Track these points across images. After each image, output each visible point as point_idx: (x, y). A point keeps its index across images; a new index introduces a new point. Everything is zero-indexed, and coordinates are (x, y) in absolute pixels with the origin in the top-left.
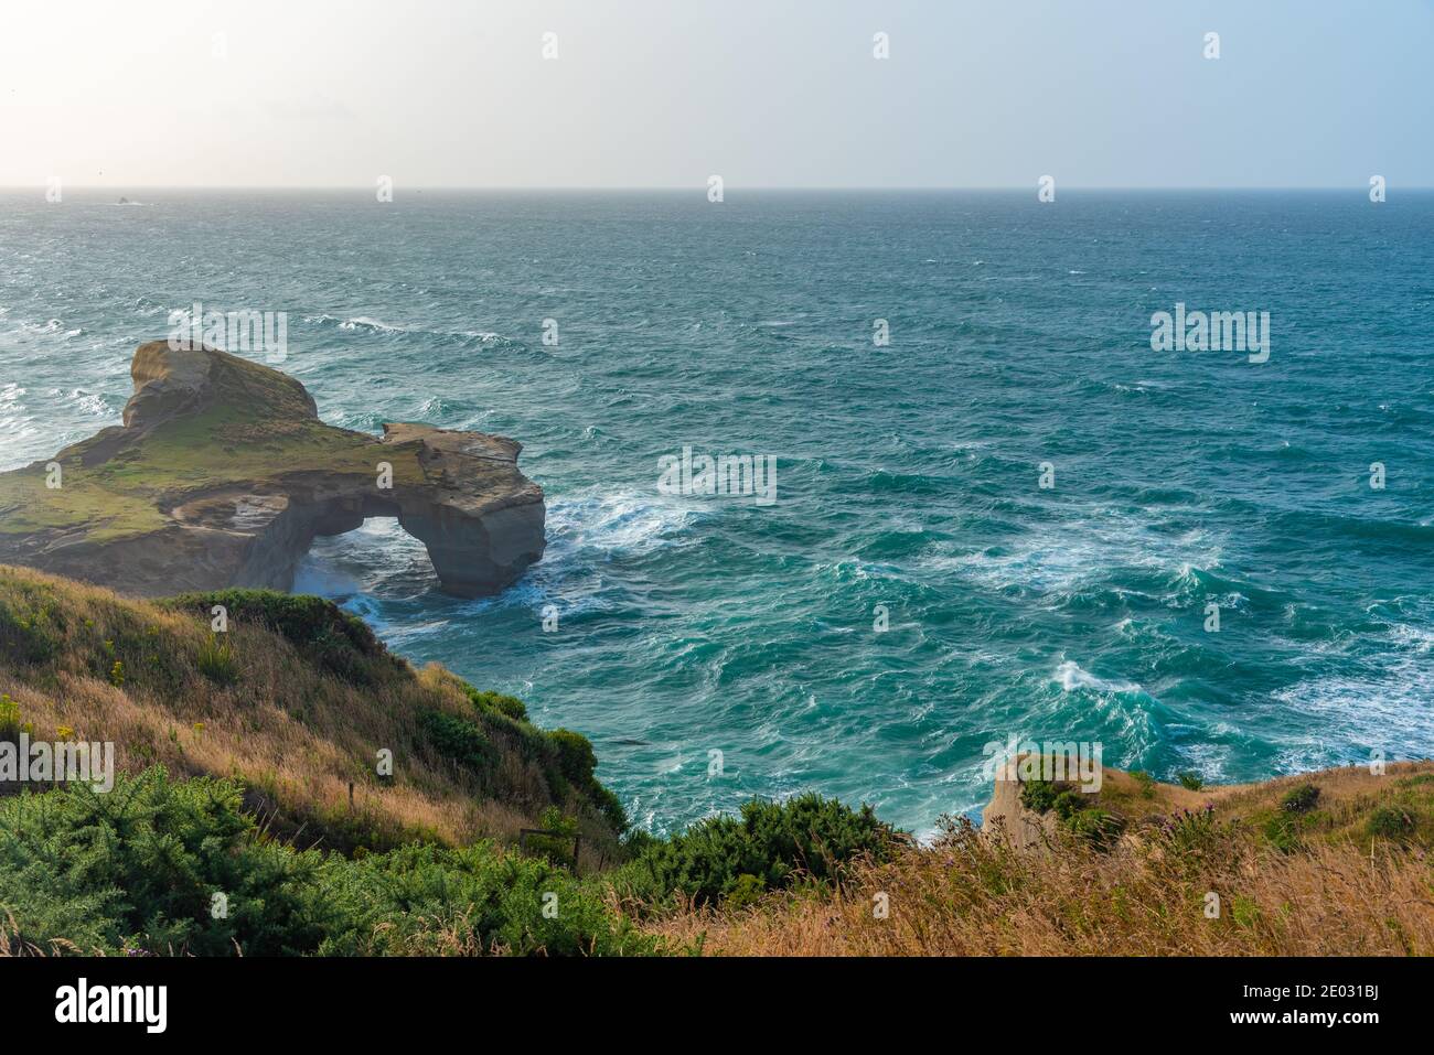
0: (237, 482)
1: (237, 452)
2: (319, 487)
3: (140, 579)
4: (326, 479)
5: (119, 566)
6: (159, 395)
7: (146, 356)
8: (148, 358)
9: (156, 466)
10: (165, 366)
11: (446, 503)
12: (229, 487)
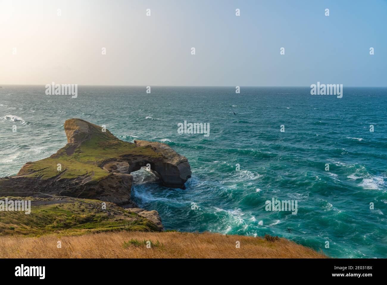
0: (112, 159)
1: (106, 149)
2: (132, 159)
3: (110, 191)
4: (133, 157)
5: (104, 187)
6: (79, 134)
7: (70, 123)
8: (71, 124)
9: (88, 154)
10: (77, 126)
11: (167, 163)
12: (111, 160)
